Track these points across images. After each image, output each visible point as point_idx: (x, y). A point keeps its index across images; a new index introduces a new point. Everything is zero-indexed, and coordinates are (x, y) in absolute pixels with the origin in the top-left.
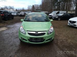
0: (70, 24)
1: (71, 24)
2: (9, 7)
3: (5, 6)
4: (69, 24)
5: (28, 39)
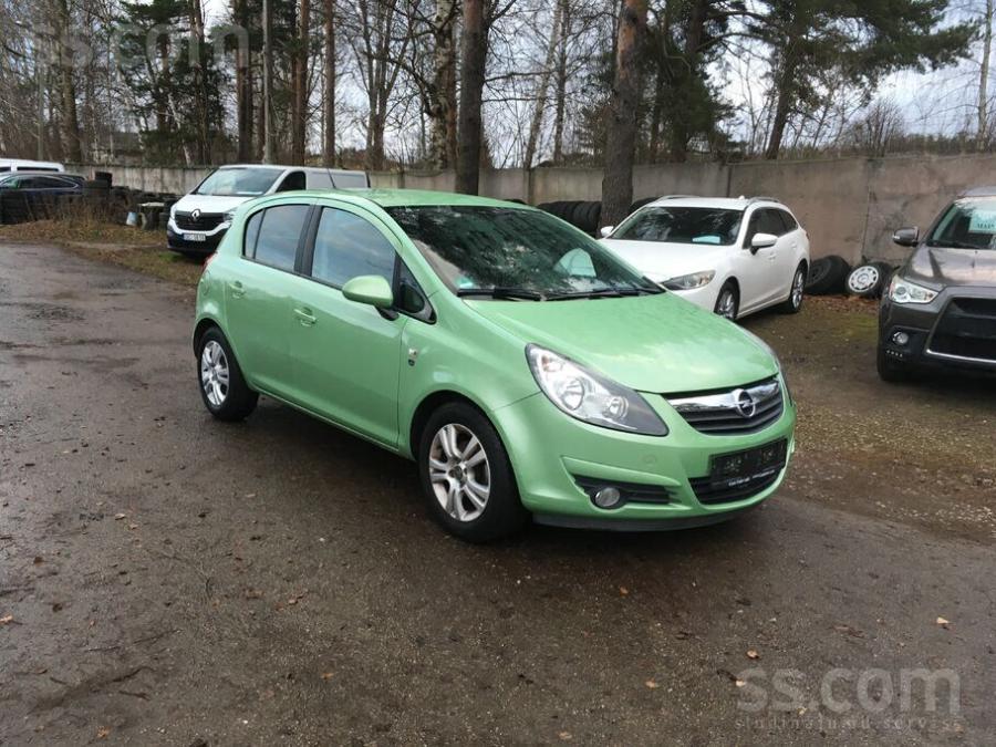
5: (691, 480)
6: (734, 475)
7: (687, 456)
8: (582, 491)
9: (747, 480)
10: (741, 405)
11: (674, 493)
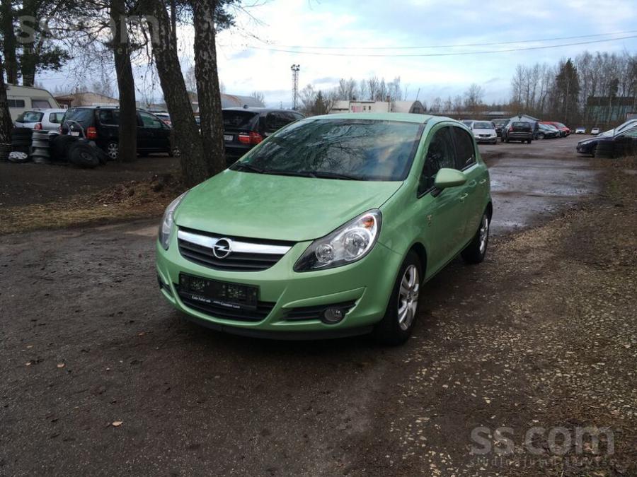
2: (368, 87)
3: (341, 82)
5: (175, 285)
6: (198, 293)
9: (209, 301)
10: (215, 248)
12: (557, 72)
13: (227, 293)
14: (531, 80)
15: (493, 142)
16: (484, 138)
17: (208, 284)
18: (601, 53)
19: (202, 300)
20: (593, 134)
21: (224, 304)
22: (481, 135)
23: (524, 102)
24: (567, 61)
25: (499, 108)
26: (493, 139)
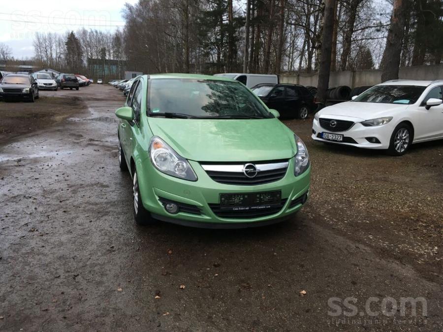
0: (325, 136)
1: (331, 136)
4: (320, 135)
5: (210, 204)
6: (237, 205)
7: (207, 192)
8: (161, 204)
9: (248, 208)
10: (246, 171)
11: (202, 210)
12: (65, 40)
13: (261, 200)
14: (47, 44)
15: (55, 89)
16: (48, 86)
17: (246, 197)
18: (93, 30)
19: (242, 209)
20: (98, 83)
21: (259, 208)
22: (44, 84)
23: (45, 59)
24: (70, 33)
25: (24, 63)
26: (55, 87)
